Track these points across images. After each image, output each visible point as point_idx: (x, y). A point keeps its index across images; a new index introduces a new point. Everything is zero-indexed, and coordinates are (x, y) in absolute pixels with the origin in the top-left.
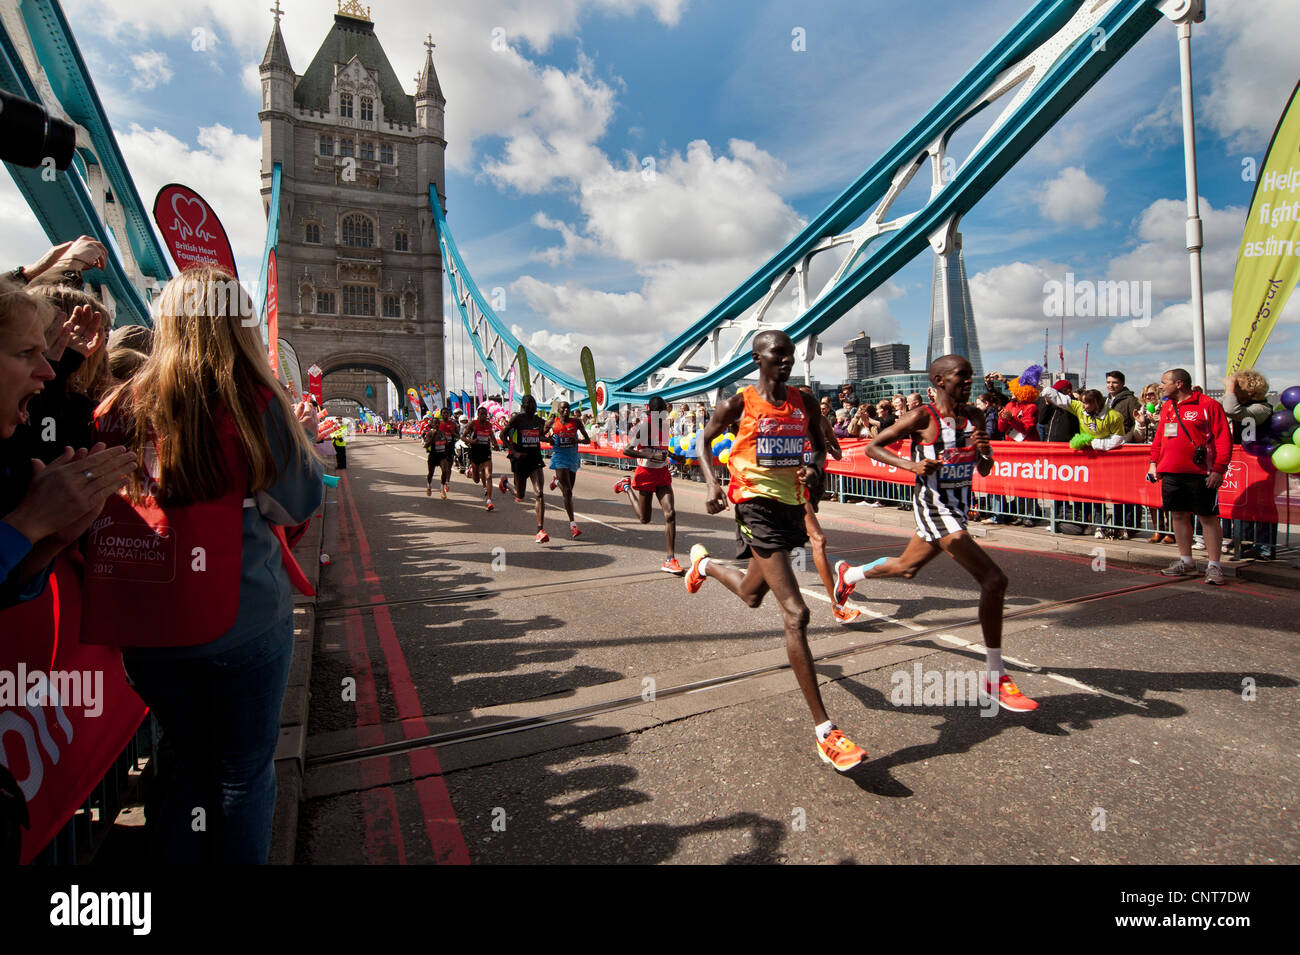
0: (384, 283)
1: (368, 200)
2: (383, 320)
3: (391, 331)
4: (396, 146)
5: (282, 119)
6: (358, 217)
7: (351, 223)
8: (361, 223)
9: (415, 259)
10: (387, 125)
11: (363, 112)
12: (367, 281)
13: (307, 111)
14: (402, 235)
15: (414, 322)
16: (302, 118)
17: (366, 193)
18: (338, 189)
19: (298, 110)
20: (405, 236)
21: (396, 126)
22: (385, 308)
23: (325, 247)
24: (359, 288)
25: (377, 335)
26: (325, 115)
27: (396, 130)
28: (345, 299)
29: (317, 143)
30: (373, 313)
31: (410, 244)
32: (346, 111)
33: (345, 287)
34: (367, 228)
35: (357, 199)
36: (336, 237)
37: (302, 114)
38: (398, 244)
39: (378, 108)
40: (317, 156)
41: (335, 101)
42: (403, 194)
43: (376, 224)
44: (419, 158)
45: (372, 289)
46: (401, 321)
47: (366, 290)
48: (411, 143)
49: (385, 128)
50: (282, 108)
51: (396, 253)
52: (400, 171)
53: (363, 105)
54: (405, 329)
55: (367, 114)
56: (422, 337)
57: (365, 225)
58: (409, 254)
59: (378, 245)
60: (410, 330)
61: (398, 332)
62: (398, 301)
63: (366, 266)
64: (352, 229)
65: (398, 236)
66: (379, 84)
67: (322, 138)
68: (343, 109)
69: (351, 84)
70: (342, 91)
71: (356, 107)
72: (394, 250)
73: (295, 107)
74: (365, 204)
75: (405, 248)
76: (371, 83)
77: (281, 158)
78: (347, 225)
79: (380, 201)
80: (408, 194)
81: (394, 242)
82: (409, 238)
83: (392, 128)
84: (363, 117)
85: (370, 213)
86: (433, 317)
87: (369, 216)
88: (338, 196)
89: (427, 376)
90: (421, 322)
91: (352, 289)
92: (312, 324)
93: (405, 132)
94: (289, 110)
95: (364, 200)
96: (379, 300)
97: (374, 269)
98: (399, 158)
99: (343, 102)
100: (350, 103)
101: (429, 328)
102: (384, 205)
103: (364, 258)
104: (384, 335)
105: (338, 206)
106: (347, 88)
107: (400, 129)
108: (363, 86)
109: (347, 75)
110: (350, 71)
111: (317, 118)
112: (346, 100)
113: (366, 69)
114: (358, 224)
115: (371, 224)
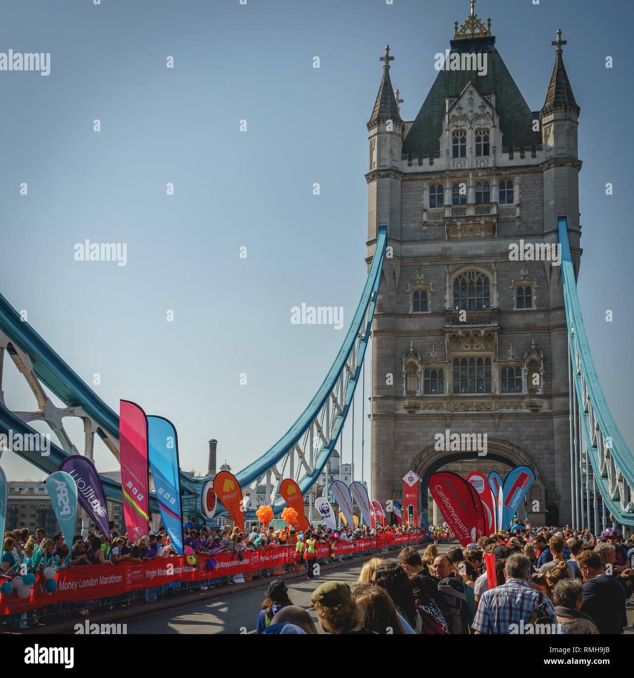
0: (501, 352)
1: (482, 252)
2: (500, 397)
3: (511, 410)
4: (517, 179)
5: (388, 176)
6: (471, 274)
7: (464, 283)
8: (476, 280)
9: (541, 316)
10: (507, 155)
11: (478, 147)
12: (482, 350)
13: (415, 161)
14: (524, 289)
15: (540, 397)
16: (410, 170)
17: (479, 243)
18: (449, 244)
19: (406, 161)
20: (529, 290)
21: (517, 155)
22: (503, 381)
23: (434, 314)
24: (472, 359)
25: (492, 416)
26: (435, 160)
27: (517, 160)
28: (455, 375)
29: (426, 195)
30: (488, 389)
31: (534, 298)
32: (459, 152)
33: (456, 361)
35: (470, 253)
36: (445, 301)
37: (410, 165)
38: (519, 299)
39: (495, 138)
40: (425, 210)
41: (446, 142)
42: (524, 236)
43: (493, 279)
44: (545, 188)
45: (488, 360)
46: (523, 397)
47: (480, 361)
48: (536, 172)
49: (504, 160)
50: (387, 164)
51: (517, 312)
52: (521, 209)
53: (478, 139)
54: (528, 407)
55: (484, 149)
56: (549, 416)
57: (479, 283)
58: (533, 311)
59: (495, 304)
60: (534, 408)
61: (519, 410)
62: (519, 370)
63: (479, 332)
64: (464, 289)
65: (520, 290)
66: (499, 110)
67: (432, 190)
68: (455, 149)
69: (464, 117)
70: (454, 128)
71: (470, 143)
72: (514, 309)
73: (403, 158)
74: (479, 257)
75: (529, 304)
76: (488, 109)
77: (386, 220)
78: (460, 285)
79: (498, 251)
80: (532, 236)
81: (514, 299)
82: (534, 291)
83: (511, 158)
84: (478, 154)
85: (486, 266)
86: (563, 390)
87: (484, 271)
88: (449, 253)
89: (556, 466)
90: (548, 396)
91: (464, 360)
92: (417, 407)
93: (528, 160)
94: (396, 165)
95: (478, 252)
96: (495, 372)
97: (489, 337)
98: (520, 194)
99: (455, 141)
100: (463, 140)
101: (558, 402)
103: (477, 323)
104: (501, 416)
105: (448, 265)
106: (460, 123)
107: (522, 157)
108: (478, 117)
109: (460, 108)
110: (464, 102)
111: (426, 166)
112: (459, 137)
113: (482, 95)
114: (471, 283)
115: (487, 280)
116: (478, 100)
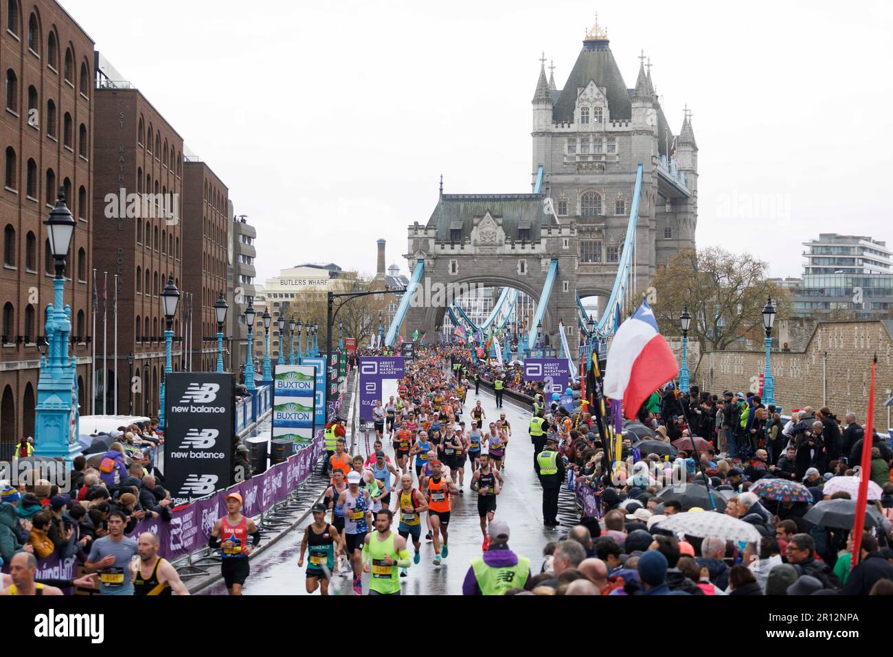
0: (607, 239)
1: (597, 181)
2: (606, 265)
4: (618, 139)
5: (543, 135)
6: (591, 193)
7: (587, 199)
8: (593, 197)
10: (612, 124)
11: (596, 118)
12: (596, 238)
13: (560, 125)
14: (620, 203)
16: (556, 130)
17: (595, 176)
18: (579, 176)
19: (554, 125)
20: (623, 204)
21: (617, 124)
22: (608, 257)
23: (570, 217)
24: (591, 243)
25: (602, 275)
26: (571, 125)
27: (617, 128)
28: (582, 252)
29: (566, 146)
30: (600, 261)
32: (585, 120)
33: (582, 244)
34: (598, 200)
35: (591, 182)
36: (577, 210)
37: (557, 128)
38: (617, 209)
39: (606, 114)
40: (565, 155)
41: (577, 114)
42: (620, 173)
43: (603, 198)
44: (632, 146)
45: (600, 243)
47: (595, 244)
48: (628, 136)
49: (610, 127)
50: (543, 127)
51: (615, 217)
52: (619, 157)
53: (596, 113)
55: (599, 119)
57: (595, 199)
58: (625, 216)
59: (604, 213)
62: (616, 250)
63: (594, 228)
64: (587, 202)
65: (618, 204)
66: (608, 96)
67: (569, 143)
68: (583, 118)
69: (588, 100)
70: (582, 106)
71: (591, 115)
72: (615, 215)
73: (553, 123)
74: (595, 184)
75: (623, 212)
76: (601, 96)
77: (542, 162)
78: (585, 200)
79: (606, 181)
80: (625, 173)
81: (615, 209)
82: (625, 205)
83: (614, 126)
84: (596, 122)
85: (599, 190)
87: (597, 192)
88: (578, 182)
91: (587, 244)
93: (624, 128)
94: (548, 128)
95: (594, 182)
96: (604, 251)
97: (600, 231)
98: (619, 148)
99: (583, 113)
100: (587, 113)
102: (608, 184)
103: (594, 223)
104: (606, 275)
105: (578, 188)
106: (585, 103)
107: (620, 126)
108: (596, 100)
109: (585, 94)
110: (588, 90)
111: (566, 129)
112: (585, 112)
113: (598, 86)
114: (591, 199)
115: (600, 197)
116: (596, 90)
